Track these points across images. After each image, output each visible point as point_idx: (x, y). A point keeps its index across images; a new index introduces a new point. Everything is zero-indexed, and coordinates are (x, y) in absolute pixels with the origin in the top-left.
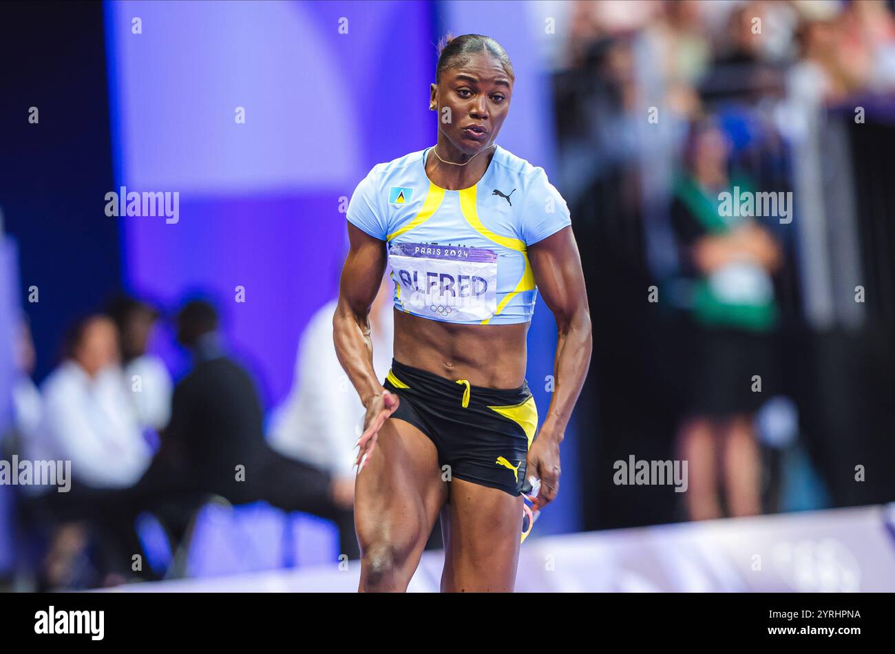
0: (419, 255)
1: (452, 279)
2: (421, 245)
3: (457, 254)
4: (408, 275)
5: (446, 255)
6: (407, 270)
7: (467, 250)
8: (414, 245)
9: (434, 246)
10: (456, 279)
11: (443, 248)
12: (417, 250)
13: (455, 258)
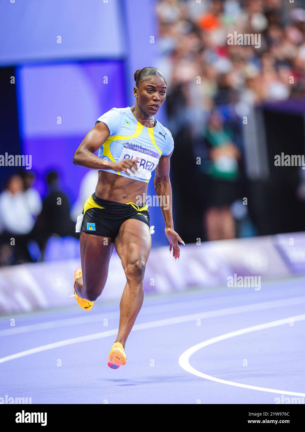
0: (136, 150)
1: (145, 161)
2: (137, 146)
3: (148, 153)
4: (129, 157)
5: (145, 152)
6: (129, 155)
7: (151, 152)
8: (134, 145)
9: (141, 148)
10: (146, 162)
11: (144, 149)
12: (135, 148)
13: (147, 154)
